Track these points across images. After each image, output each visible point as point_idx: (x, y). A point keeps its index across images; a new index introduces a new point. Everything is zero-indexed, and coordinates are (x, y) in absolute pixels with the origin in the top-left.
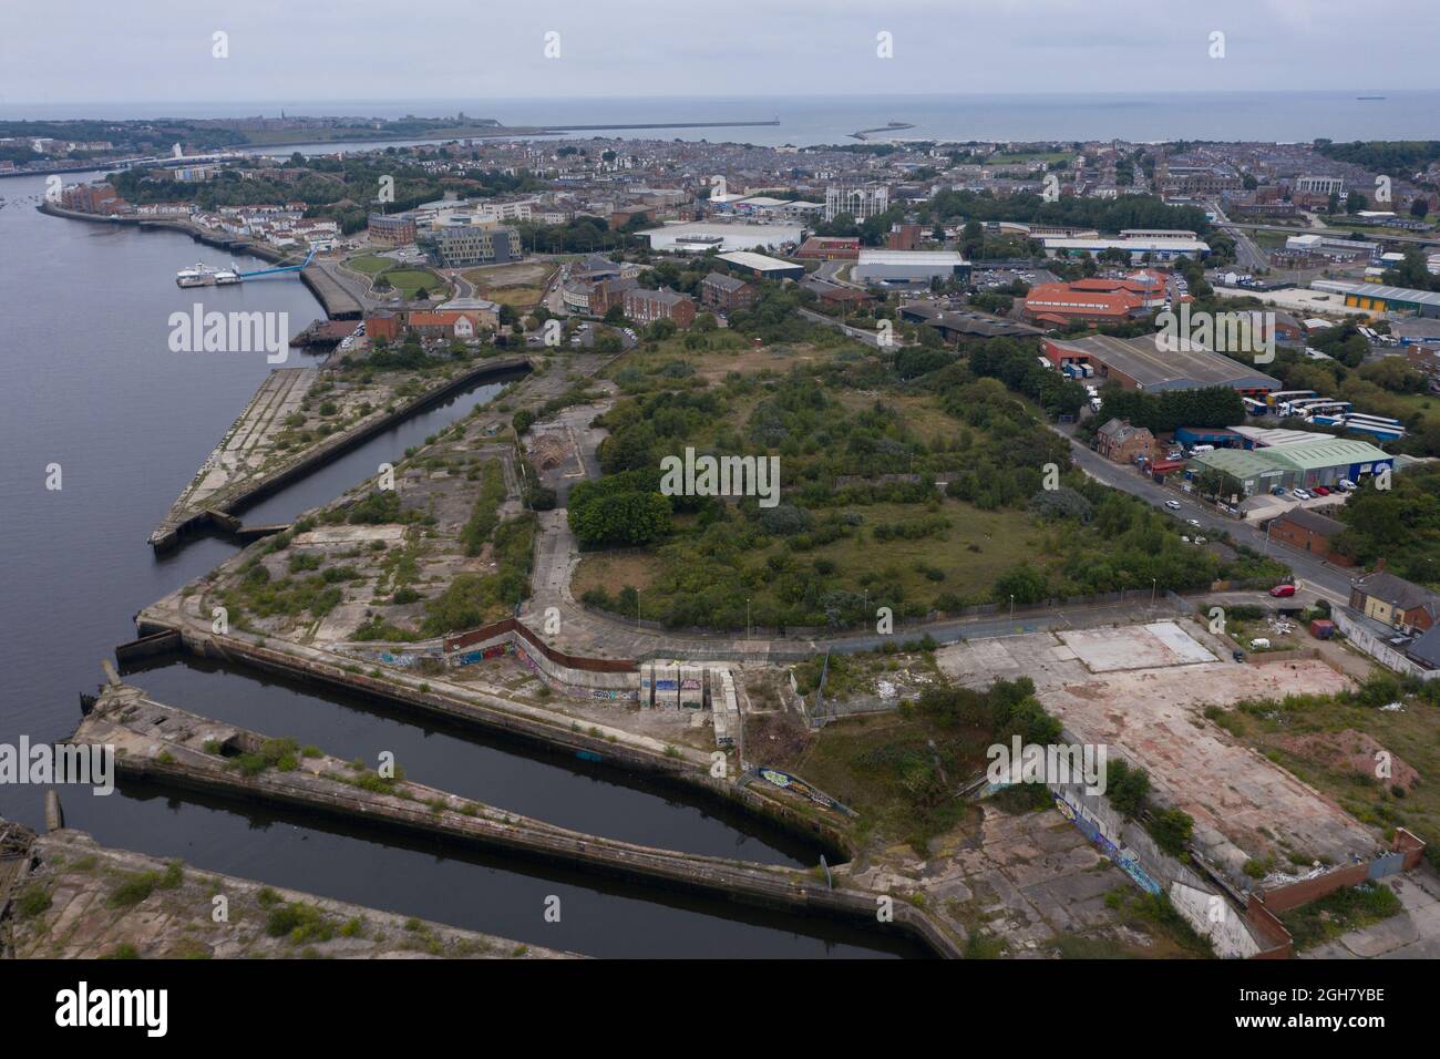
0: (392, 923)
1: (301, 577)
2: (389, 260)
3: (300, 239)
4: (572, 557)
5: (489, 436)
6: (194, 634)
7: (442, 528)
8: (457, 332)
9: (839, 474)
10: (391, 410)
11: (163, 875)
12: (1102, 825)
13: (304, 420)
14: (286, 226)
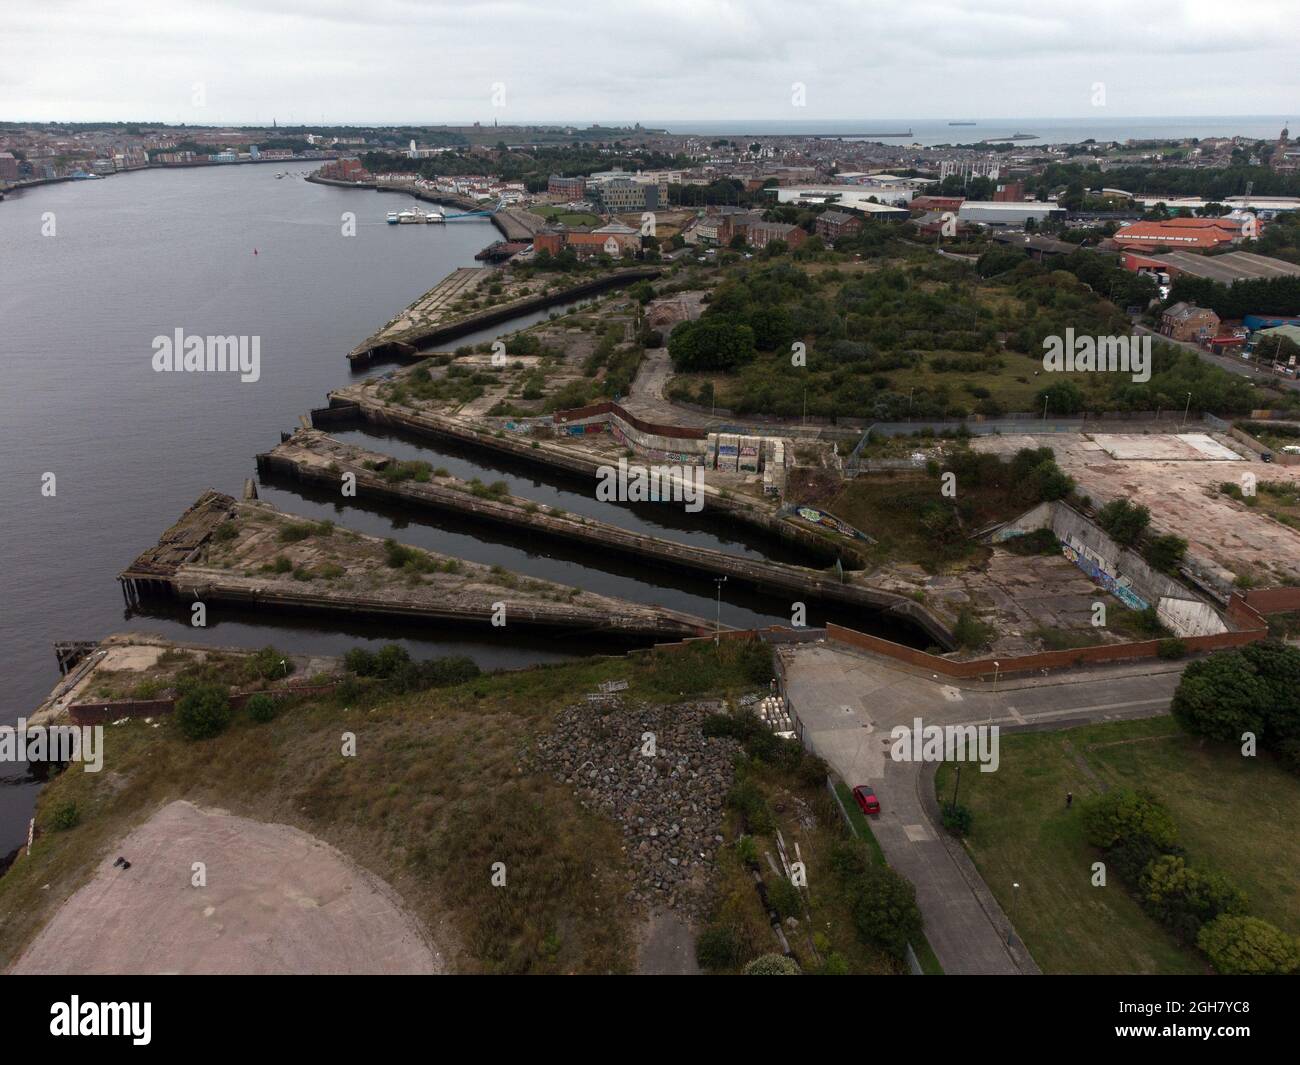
0: (481, 568)
1: (455, 380)
2: (561, 209)
3: (495, 196)
4: (667, 375)
5: (618, 310)
6: (368, 406)
7: (569, 359)
8: (606, 249)
9: (908, 329)
10: (544, 293)
11: (317, 528)
12: (1101, 560)
13: (477, 296)
14: (485, 186)
